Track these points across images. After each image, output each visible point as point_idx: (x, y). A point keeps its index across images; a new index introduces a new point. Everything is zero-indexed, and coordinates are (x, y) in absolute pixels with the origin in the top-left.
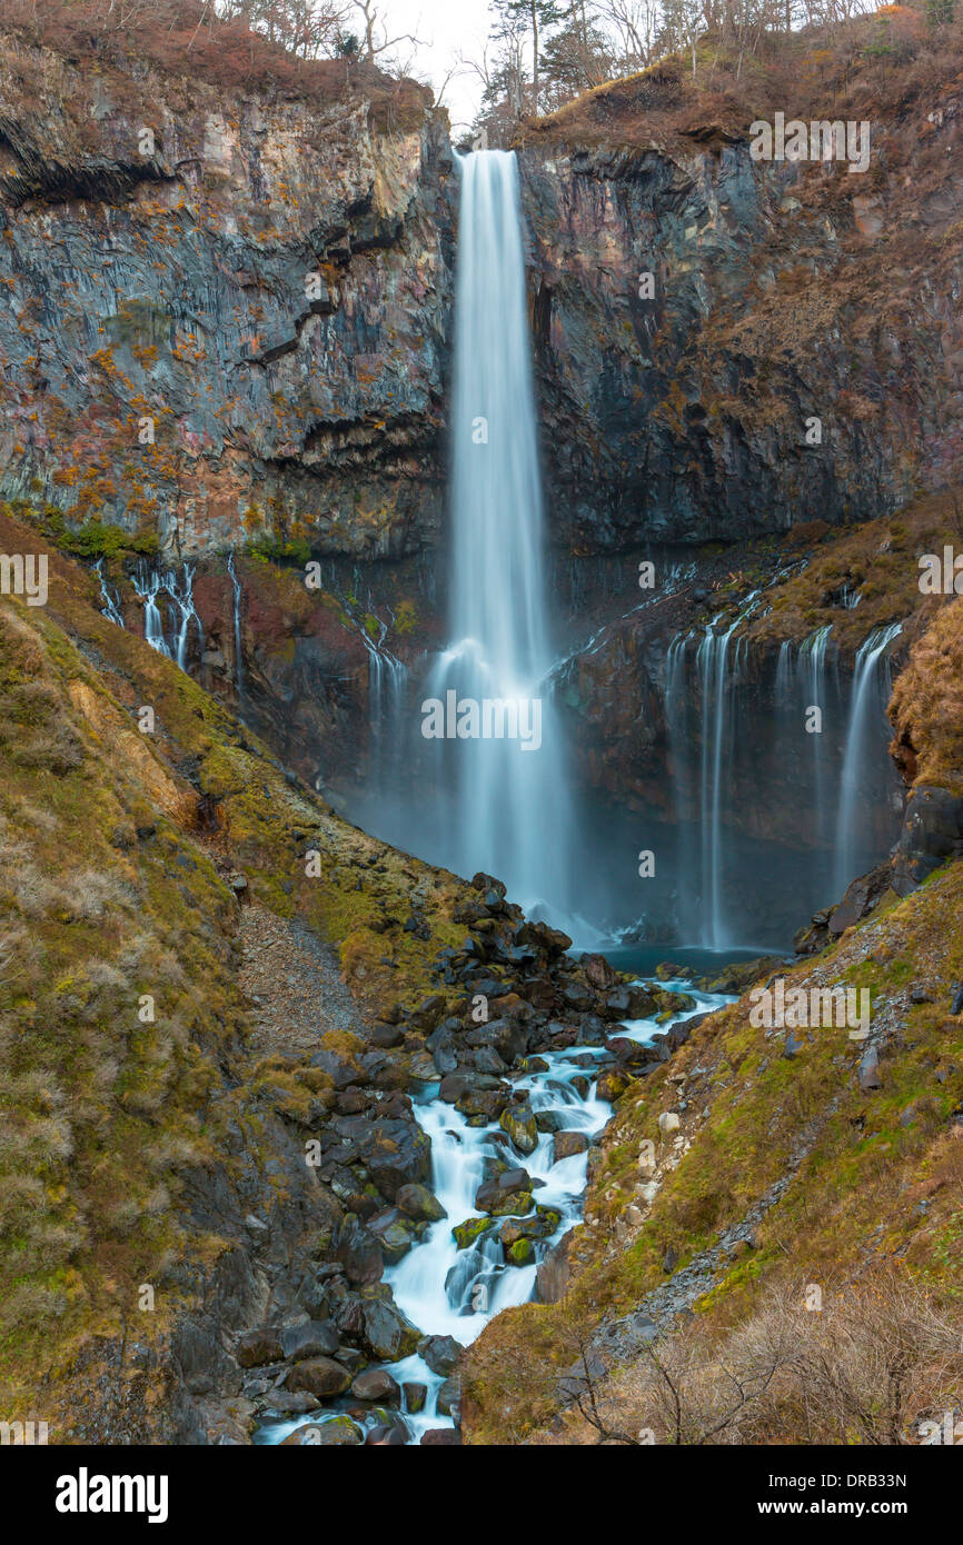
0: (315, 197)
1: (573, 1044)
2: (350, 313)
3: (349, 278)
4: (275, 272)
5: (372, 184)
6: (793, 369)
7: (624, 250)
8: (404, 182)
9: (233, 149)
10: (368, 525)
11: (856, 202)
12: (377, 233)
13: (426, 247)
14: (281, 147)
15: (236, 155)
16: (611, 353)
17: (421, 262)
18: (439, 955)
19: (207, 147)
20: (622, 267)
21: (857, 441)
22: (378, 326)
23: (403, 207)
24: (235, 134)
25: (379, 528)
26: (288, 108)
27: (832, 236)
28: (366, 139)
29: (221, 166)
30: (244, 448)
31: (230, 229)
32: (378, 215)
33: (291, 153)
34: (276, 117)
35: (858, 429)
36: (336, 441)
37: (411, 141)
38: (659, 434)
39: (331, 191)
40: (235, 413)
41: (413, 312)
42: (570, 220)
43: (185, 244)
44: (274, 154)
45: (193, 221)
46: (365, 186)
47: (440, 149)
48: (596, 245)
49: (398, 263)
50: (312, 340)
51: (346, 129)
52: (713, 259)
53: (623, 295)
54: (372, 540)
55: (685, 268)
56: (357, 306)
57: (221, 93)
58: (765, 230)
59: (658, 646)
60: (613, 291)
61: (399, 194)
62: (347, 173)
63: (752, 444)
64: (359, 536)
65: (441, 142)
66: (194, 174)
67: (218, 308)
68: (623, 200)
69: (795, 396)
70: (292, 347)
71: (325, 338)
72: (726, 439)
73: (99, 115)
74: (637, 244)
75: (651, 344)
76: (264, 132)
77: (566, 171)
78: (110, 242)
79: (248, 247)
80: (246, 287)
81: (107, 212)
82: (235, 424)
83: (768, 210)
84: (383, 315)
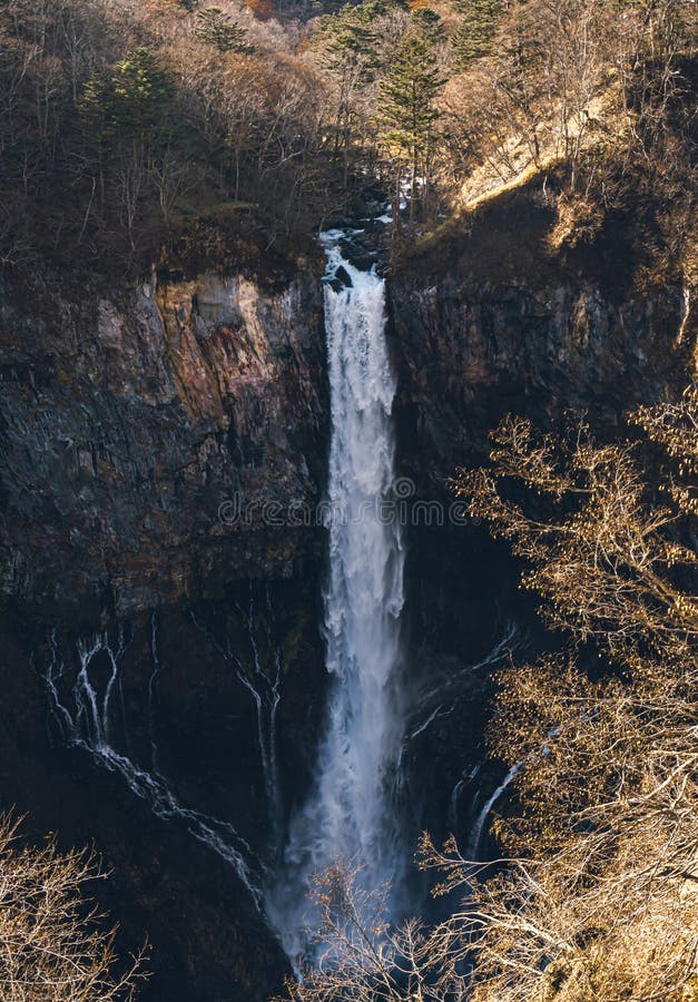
2: (239, 433)
9: (122, 328)
15: (124, 334)
19: (101, 328)
20: (483, 381)
22: (262, 444)
24: (122, 316)
29: (113, 342)
31: (127, 390)
40: (147, 520)
42: (435, 345)
43: (94, 401)
50: (209, 456)
56: (245, 428)
57: (107, 281)
64: (268, 567)
66: (94, 349)
67: (127, 443)
68: (487, 323)
70: (192, 462)
78: (37, 399)
82: (148, 527)
84: (266, 434)
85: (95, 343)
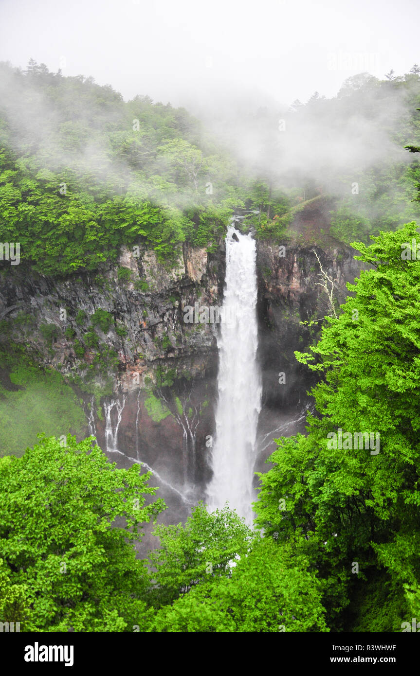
0: (162, 278)
3: (182, 297)
7: (300, 284)
8: (200, 266)
10: (197, 369)
13: (214, 285)
14: (148, 256)
15: (132, 261)
17: (212, 289)
19: (121, 258)
20: (299, 289)
23: (200, 278)
25: (201, 370)
28: (182, 256)
29: (127, 265)
31: (131, 288)
32: (191, 279)
33: (153, 258)
37: (203, 251)
39: (168, 277)
42: (277, 272)
44: (147, 259)
46: (181, 276)
48: (288, 282)
50: (168, 319)
53: (298, 301)
54: (199, 374)
61: (198, 272)
62: (174, 270)
67: (130, 312)
68: (302, 262)
70: (161, 322)
71: (173, 319)
74: (308, 279)
76: (143, 250)
77: (277, 251)
85: (118, 265)
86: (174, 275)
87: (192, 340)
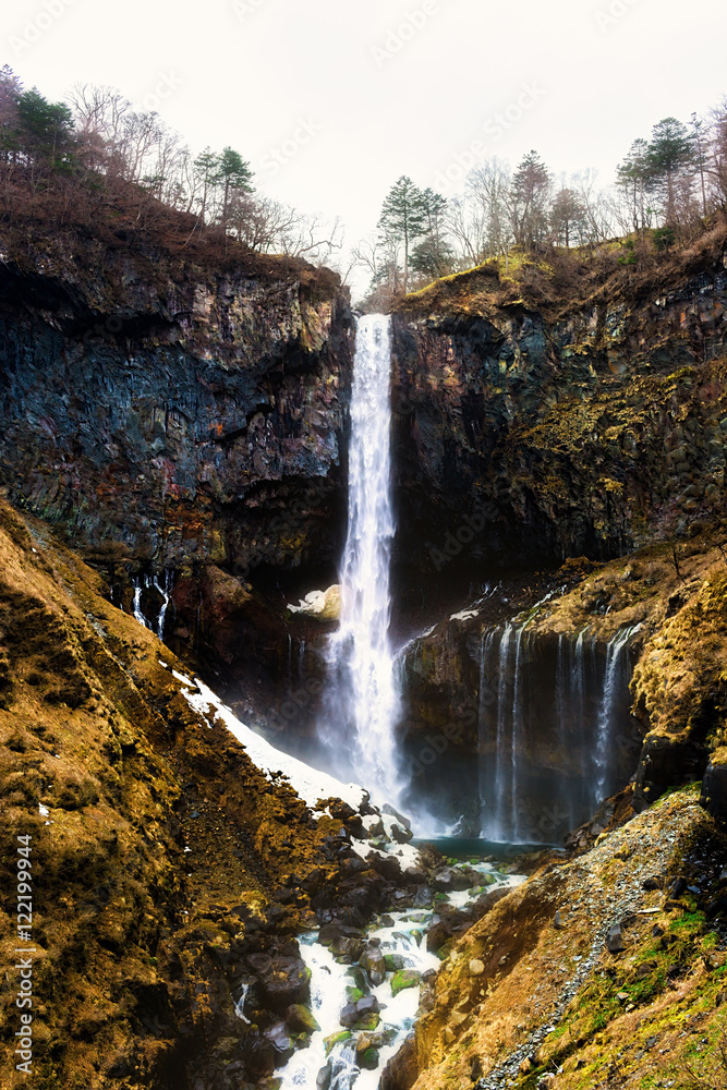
0: (262, 339)
1: (411, 907)
2: (282, 412)
3: (281, 390)
4: (235, 384)
5: (299, 332)
6: (568, 457)
7: (459, 379)
8: (320, 331)
9: (212, 306)
10: (288, 548)
11: (610, 354)
12: (301, 362)
13: (333, 373)
14: (242, 306)
15: (213, 310)
16: (450, 443)
17: (330, 381)
18: (322, 840)
19: (195, 305)
20: (458, 389)
21: (608, 504)
22: (300, 420)
23: (319, 346)
24: (213, 298)
25: (295, 550)
26: (247, 284)
27: (594, 374)
28: (297, 304)
29: (203, 317)
30: (211, 496)
31: (207, 356)
32: (303, 351)
33: (248, 311)
34: (240, 288)
35: (609, 498)
36: (269, 493)
37: (325, 306)
38: (479, 496)
39: (274, 335)
40: (204, 473)
41: (322, 413)
42: (425, 360)
43: (178, 364)
44: (238, 310)
45: (183, 351)
46: (295, 332)
47: (344, 311)
48: (441, 374)
49: (314, 383)
50: (256, 428)
51: (285, 296)
52: (517, 386)
53: (458, 407)
54: (289, 558)
55: (498, 391)
56: (286, 407)
57: (205, 271)
58: (551, 368)
59: (476, 634)
60: (451, 404)
61: (317, 339)
62: (284, 324)
63: (540, 504)
64: (281, 555)
65: (345, 307)
66: (186, 321)
67: (197, 405)
68: (458, 346)
69: (569, 475)
70: (243, 432)
71: (265, 427)
72: (523, 501)
73: (127, 282)
74: (468, 376)
75: (476, 437)
76: (232, 297)
77: (423, 328)
78: (129, 362)
79: (218, 368)
80: (215, 394)
81: (129, 344)
82: (204, 479)
83: (553, 356)
84: (303, 414)
85: (189, 318)
86: (283, 329)
87: (297, 462)
